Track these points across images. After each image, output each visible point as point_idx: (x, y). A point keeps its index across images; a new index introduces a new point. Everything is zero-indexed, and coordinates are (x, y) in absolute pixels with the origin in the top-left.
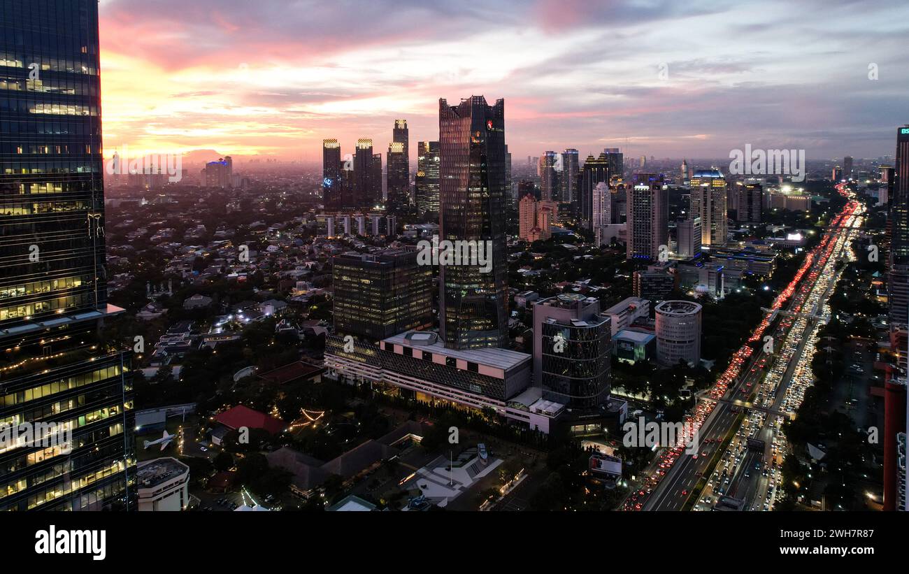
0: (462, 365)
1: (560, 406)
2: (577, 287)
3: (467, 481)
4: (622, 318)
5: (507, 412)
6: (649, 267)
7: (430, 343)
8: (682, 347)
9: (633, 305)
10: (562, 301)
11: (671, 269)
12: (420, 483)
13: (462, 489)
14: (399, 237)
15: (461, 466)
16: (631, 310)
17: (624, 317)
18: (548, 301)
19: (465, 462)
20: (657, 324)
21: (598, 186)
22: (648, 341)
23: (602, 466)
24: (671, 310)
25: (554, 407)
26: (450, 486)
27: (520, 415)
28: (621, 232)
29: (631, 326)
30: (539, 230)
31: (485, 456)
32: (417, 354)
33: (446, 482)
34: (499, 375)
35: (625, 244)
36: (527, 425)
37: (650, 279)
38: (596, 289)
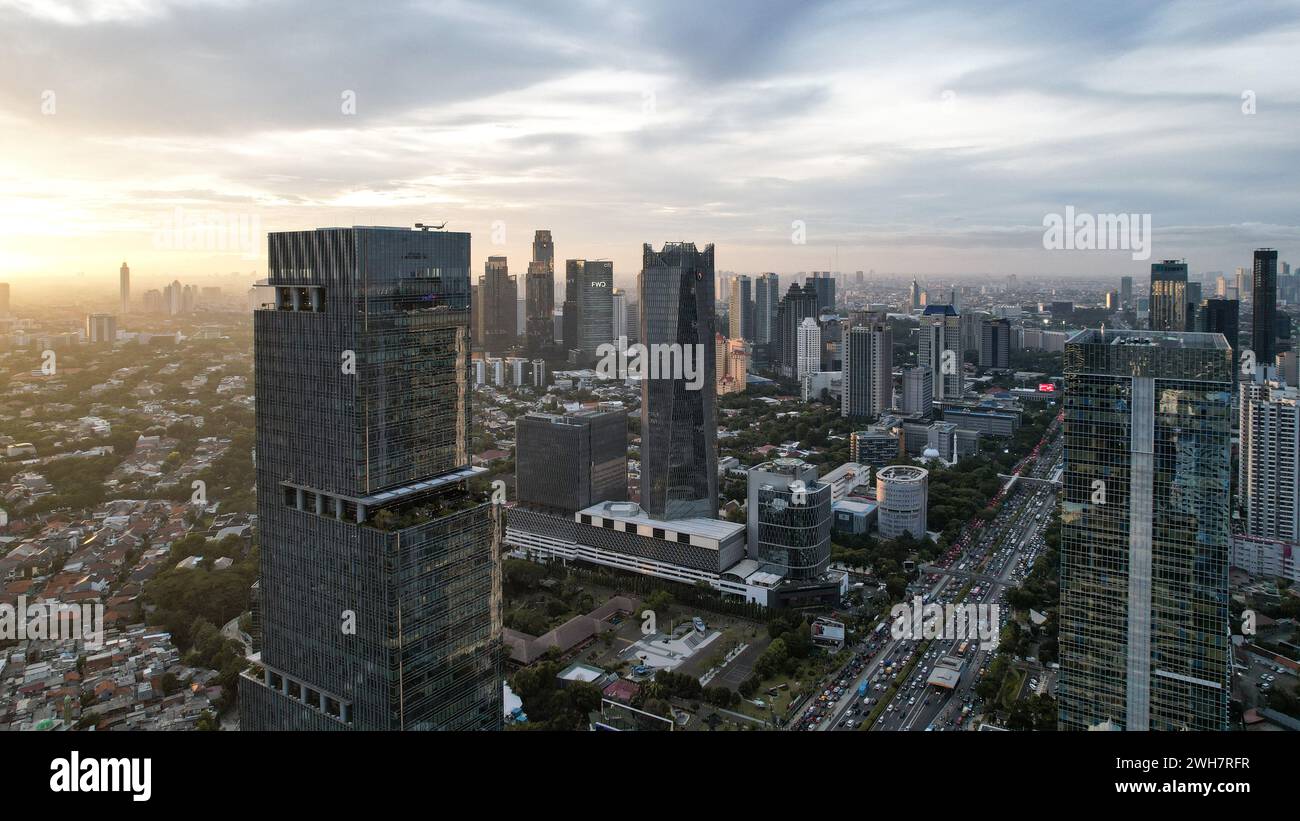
0: (670, 537)
1: (779, 577)
2: (782, 451)
3: (688, 652)
4: (839, 487)
5: (722, 585)
6: (869, 427)
7: (633, 514)
8: (906, 517)
9: (851, 472)
10: (779, 466)
11: (895, 430)
12: (639, 655)
13: (682, 658)
14: (550, 388)
15: (678, 639)
16: (849, 477)
17: (841, 485)
18: (763, 467)
19: (681, 635)
20: (879, 493)
21: (804, 323)
22: (868, 512)
23: (825, 632)
24: (894, 476)
25: (772, 579)
26: (672, 655)
27: (735, 588)
28: (833, 383)
29: (849, 496)
30: (730, 379)
31: (703, 628)
32: (620, 527)
33: (666, 653)
34: (714, 546)
35: (839, 397)
36: (743, 598)
37: (870, 441)
38: (807, 453)
